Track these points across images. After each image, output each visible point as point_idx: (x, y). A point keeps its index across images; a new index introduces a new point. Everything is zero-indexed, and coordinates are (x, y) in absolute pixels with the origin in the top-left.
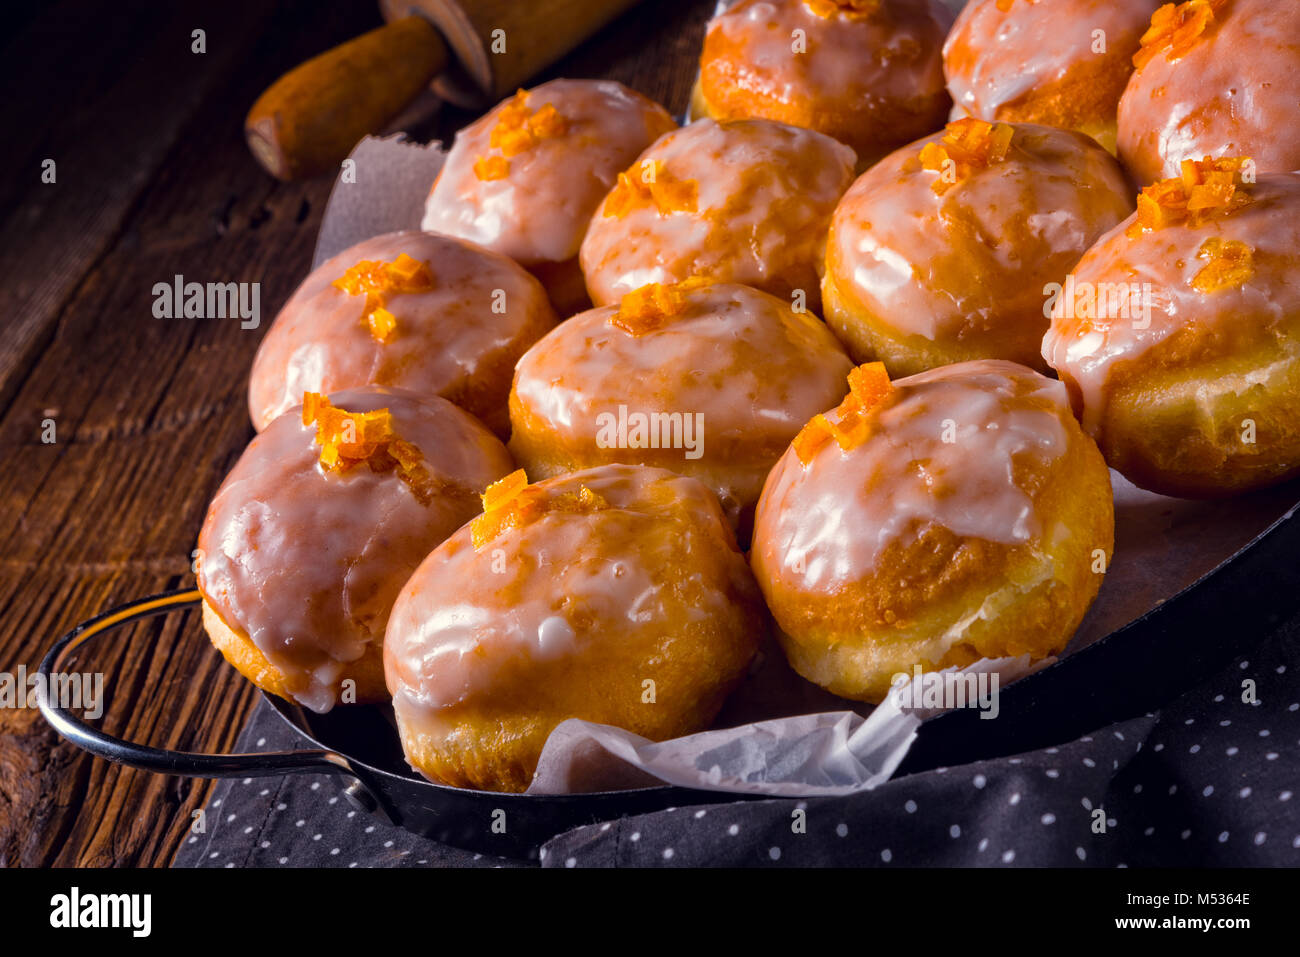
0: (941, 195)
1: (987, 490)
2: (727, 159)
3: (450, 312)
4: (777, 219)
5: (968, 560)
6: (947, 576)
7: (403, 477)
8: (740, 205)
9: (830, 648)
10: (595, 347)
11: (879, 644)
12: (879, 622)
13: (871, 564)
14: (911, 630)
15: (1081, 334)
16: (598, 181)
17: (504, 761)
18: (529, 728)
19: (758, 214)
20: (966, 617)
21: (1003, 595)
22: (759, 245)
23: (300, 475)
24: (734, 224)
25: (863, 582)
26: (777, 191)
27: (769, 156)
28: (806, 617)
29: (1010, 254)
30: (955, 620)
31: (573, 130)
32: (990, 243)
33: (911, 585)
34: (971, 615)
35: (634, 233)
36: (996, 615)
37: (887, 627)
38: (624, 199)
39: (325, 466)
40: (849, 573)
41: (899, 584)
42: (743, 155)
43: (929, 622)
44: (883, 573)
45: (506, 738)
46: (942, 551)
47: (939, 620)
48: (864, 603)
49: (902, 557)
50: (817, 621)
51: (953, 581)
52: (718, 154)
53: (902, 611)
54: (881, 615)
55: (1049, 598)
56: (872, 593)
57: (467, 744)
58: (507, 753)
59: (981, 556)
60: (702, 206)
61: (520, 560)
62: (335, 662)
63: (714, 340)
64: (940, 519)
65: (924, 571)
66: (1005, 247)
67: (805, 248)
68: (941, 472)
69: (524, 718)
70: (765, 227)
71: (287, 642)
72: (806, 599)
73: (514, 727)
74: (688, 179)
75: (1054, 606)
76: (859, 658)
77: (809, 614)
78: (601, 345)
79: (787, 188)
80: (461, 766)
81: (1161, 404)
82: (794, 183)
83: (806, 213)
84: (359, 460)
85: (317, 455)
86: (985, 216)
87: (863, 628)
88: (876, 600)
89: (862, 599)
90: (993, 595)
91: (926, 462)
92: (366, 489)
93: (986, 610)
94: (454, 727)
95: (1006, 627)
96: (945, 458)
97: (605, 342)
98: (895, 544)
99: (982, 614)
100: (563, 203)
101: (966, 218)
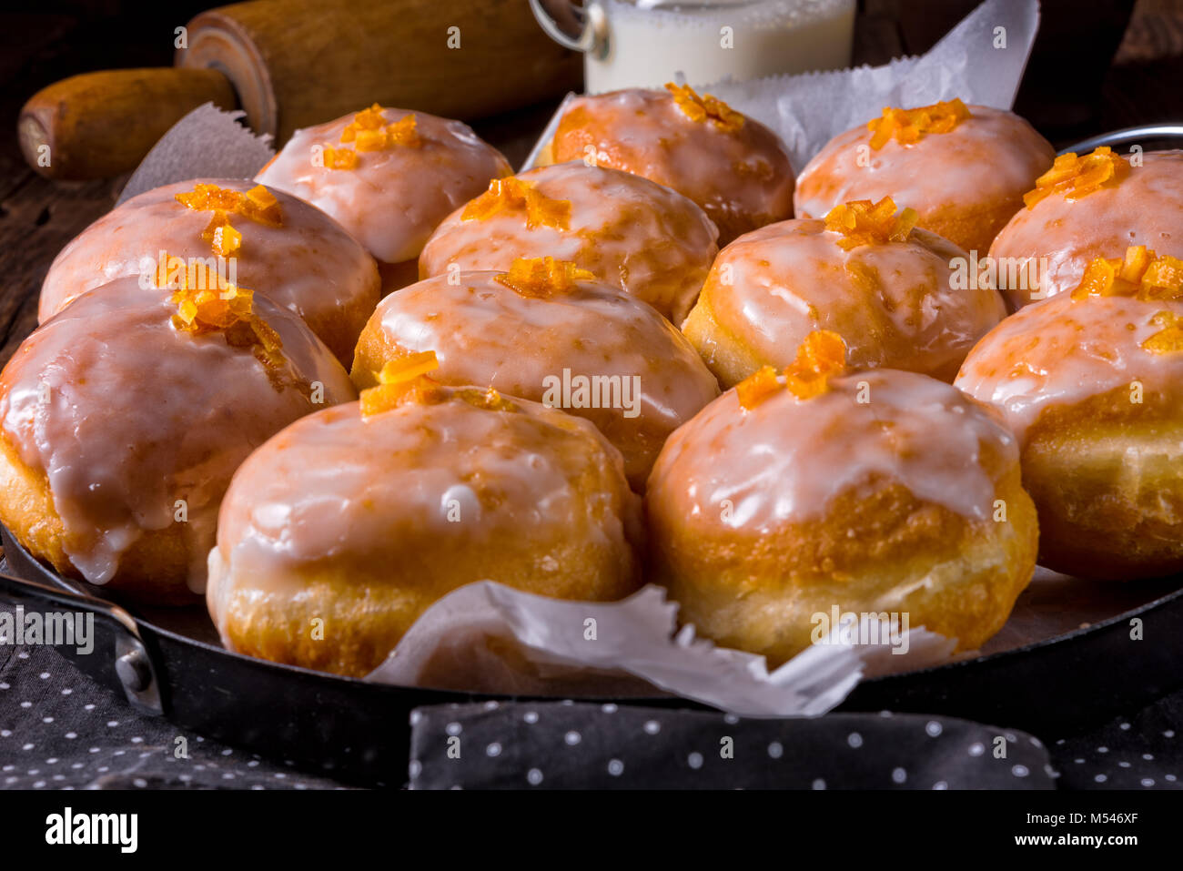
0: (848, 250)
1: (951, 463)
2: (605, 193)
3: (297, 253)
4: (648, 254)
5: (925, 523)
6: (899, 536)
7: (261, 358)
8: (615, 233)
9: (740, 595)
10: (478, 296)
11: (805, 595)
12: (815, 569)
13: (820, 508)
14: (845, 585)
15: (1014, 375)
16: (446, 198)
17: (356, 633)
18: (398, 602)
19: (631, 246)
20: (907, 583)
21: (953, 570)
22: (627, 272)
23: (147, 326)
24: (606, 248)
25: (807, 526)
26: (653, 231)
27: (648, 200)
28: (722, 558)
29: (907, 319)
30: (897, 582)
31: (428, 147)
32: (889, 305)
33: (859, 537)
34: (914, 582)
35: (496, 235)
36: (940, 588)
37: (822, 577)
38: (488, 206)
39: (179, 324)
40: (792, 515)
41: (845, 534)
42: (621, 195)
43: (867, 581)
44: (831, 519)
45: (369, 607)
46: (898, 509)
47: (877, 581)
48: (803, 547)
49: (856, 506)
50: (734, 563)
51: (904, 543)
52: (596, 187)
53: (841, 562)
54: (819, 562)
55: (989, 587)
56: (815, 537)
57: (317, 607)
58: (364, 625)
59: (939, 523)
60: (575, 225)
61: (424, 432)
62: (137, 526)
63: (607, 319)
64: (903, 479)
65: (877, 525)
66: (903, 313)
67: (670, 289)
68: (907, 435)
69: (396, 591)
70: (636, 259)
71: (92, 487)
72: (729, 537)
73: (380, 597)
74: (563, 199)
75: (990, 598)
76: (771, 609)
77: (726, 553)
78: (486, 297)
79: (663, 232)
80: (295, 636)
81: (1087, 455)
82: (670, 231)
83: (677, 259)
84: (217, 329)
85: (169, 313)
86: (889, 278)
87: (793, 574)
88: (817, 546)
89: (801, 541)
90: (944, 566)
91: (891, 425)
92: (215, 359)
93: (932, 578)
94: (306, 586)
95: (943, 605)
96: (912, 425)
97: (491, 295)
98: (851, 493)
99: (928, 582)
100: (407, 208)
101: (872, 277)
